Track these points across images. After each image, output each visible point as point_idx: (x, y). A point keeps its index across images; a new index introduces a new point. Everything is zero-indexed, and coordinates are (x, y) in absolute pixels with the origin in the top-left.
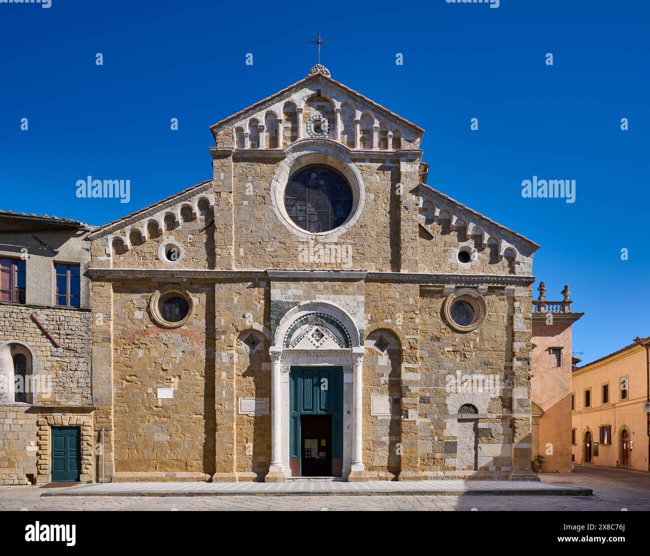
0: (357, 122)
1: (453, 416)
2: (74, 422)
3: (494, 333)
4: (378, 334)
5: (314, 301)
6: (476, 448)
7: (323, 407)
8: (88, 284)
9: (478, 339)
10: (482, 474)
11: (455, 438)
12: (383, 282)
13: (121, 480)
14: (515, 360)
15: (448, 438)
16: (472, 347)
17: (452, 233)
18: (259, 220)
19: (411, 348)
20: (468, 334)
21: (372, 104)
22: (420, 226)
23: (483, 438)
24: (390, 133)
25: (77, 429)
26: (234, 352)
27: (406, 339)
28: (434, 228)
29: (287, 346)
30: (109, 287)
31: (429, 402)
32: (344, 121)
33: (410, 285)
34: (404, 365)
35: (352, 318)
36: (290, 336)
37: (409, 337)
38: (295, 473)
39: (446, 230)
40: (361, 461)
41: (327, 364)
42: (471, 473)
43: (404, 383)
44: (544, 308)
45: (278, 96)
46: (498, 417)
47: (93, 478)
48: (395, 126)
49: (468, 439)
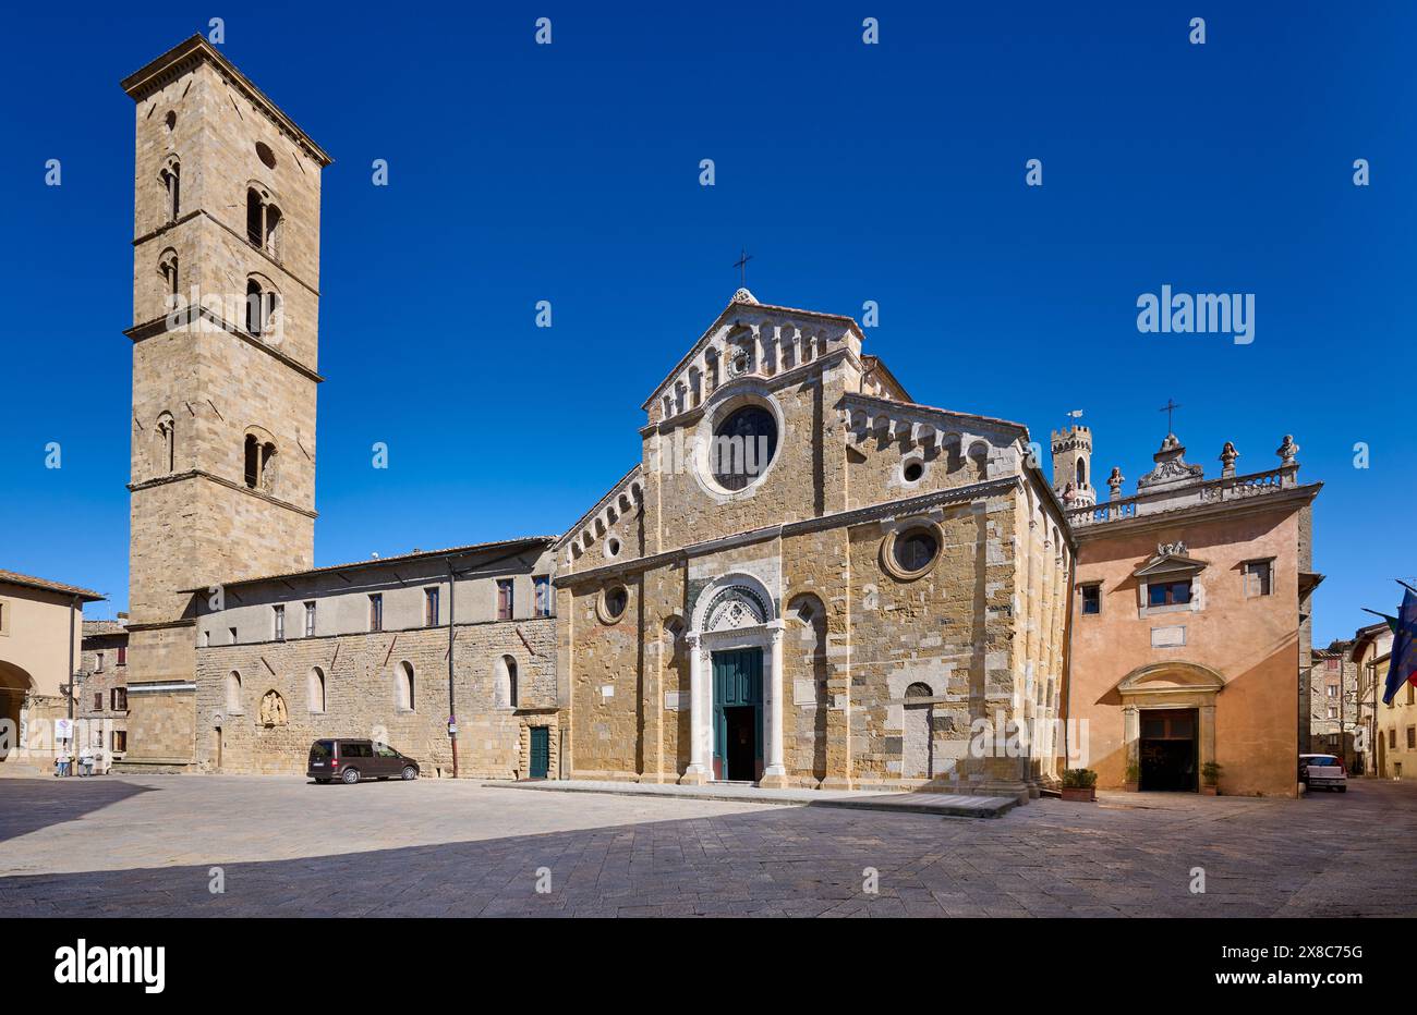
0: (777, 341)
1: (897, 702)
2: (544, 723)
3: (955, 574)
4: (801, 601)
5: (729, 573)
6: (930, 747)
7: (745, 698)
8: (554, 593)
9: (931, 587)
10: (937, 785)
11: (900, 732)
12: (802, 533)
13: (576, 778)
14: (987, 610)
15: (890, 732)
16: (922, 600)
17: (893, 445)
18: (682, 492)
19: (838, 613)
20: (917, 582)
21: (789, 311)
22: (848, 448)
23: (941, 732)
24: (814, 339)
25: (546, 728)
26: (660, 642)
27: (830, 602)
28: (868, 447)
29: (706, 629)
30: (569, 591)
31: (864, 684)
32: (764, 346)
33: (834, 530)
34: (830, 636)
35: (766, 586)
36: (708, 617)
37: (834, 599)
38: (719, 776)
39: (884, 442)
40: (781, 762)
41: (745, 646)
42: (924, 781)
43: (829, 660)
44: (1230, 490)
45: (698, 347)
46: (963, 700)
47: (557, 777)
48: (818, 327)
49: (920, 734)
